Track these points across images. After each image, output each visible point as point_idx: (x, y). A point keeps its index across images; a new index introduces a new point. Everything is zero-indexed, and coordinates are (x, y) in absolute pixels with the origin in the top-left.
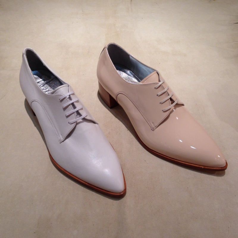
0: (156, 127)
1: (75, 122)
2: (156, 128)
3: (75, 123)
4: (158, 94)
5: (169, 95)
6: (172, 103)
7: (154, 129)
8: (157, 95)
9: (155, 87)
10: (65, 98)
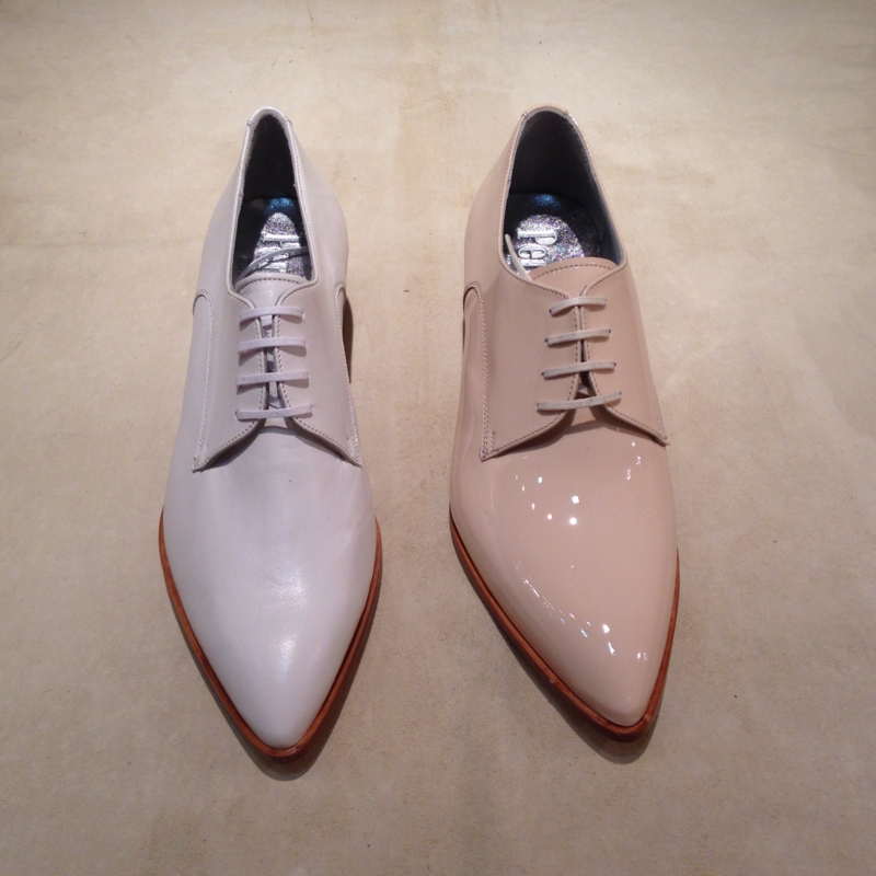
0: (495, 453)
1: (253, 420)
2: (494, 457)
3: (251, 423)
4: (550, 337)
5: (583, 360)
6: (579, 396)
7: (487, 457)
8: (546, 341)
9: (553, 305)
10: (253, 319)
